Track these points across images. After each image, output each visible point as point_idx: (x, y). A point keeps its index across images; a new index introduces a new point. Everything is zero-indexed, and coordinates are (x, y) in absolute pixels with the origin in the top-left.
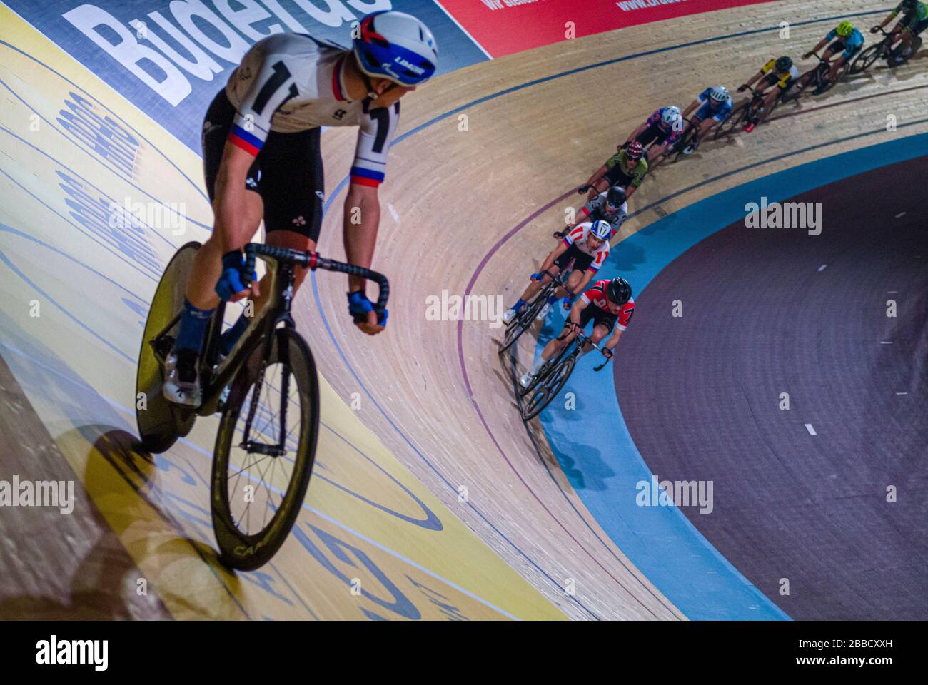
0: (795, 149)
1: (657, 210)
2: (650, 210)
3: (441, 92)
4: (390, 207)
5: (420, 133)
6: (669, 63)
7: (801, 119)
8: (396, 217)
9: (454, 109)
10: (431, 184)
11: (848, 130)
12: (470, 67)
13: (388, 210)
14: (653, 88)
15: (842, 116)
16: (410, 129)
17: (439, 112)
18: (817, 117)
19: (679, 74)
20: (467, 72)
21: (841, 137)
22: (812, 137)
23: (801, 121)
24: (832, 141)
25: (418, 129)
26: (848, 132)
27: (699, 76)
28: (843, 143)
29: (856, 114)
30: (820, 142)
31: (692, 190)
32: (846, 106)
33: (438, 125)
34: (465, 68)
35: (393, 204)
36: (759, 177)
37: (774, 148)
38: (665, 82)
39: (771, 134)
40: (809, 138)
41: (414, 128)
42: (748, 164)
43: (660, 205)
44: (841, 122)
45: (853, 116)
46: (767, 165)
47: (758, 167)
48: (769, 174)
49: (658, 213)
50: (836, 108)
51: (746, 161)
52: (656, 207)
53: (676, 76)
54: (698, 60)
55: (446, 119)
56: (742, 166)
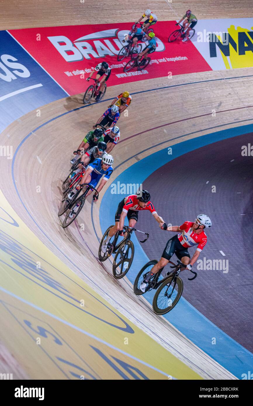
0: (186, 134)
1: (136, 158)
2: (134, 158)
3: (52, 109)
4: (38, 157)
5: (45, 126)
6: (137, 99)
7: (187, 122)
8: (40, 162)
9: (57, 116)
10: (51, 147)
11: (205, 126)
12: (62, 99)
13: (37, 158)
14: (131, 109)
15: (202, 121)
16: (41, 125)
17: (52, 117)
18: (193, 121)
19: (141, 103)
20: (60, 101)
21: (202, 129)
22: (192, 129)
23: (187, 123)
24: (199, 131)
25: (44, 124)
26: (205, 127)
27: (148, 104)
28: (203, 131)
29: (207, 120)
30: (195, 131)
31: (149, 150)
32: (203, 117)
33: (51, 123)
34: (60, 100)
35: (38, 156)
36: (173, 145)
37: (178, 133)
38: (136, 106)
39: (176, 127)
40: (190, 129)
41: (43, 124)
42: (168, 140)
43: (137, 156)
44: (202, 123)
45: (206, 121)
46: (175, 140)
47: (172, 141)
48: (176, 143)
49: (136, 159)
50: (200, 117)
51: (168, 138)
52: (136, 156)
53: (140, 104)
54: (148, 98)
55: (54, 120)
56: (167, 140)
